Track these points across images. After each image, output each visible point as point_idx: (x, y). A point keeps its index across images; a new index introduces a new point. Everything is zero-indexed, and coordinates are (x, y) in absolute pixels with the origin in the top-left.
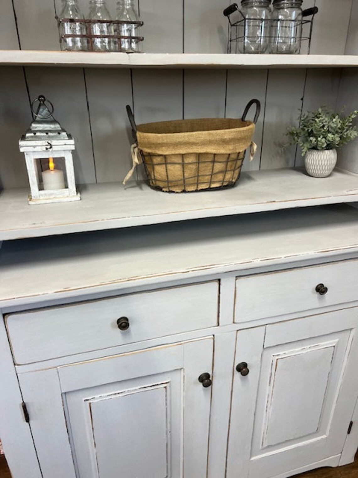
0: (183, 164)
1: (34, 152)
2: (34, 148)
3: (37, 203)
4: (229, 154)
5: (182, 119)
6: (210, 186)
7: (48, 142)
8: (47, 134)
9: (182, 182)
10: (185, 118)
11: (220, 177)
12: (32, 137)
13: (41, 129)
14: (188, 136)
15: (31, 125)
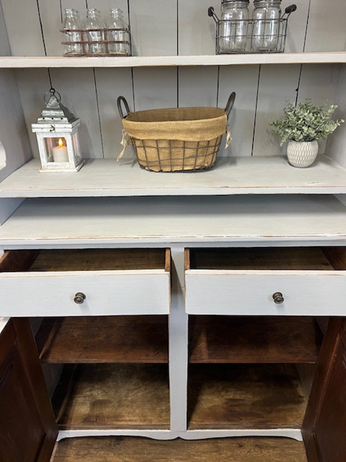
0: (158, 148)
1: (42, 132)
2: (42, 129)
3: (44, 171)
4: (199, 142)
5: (177, 107)
6: (183, 169)
7: (52, 126)
8: (53, 119)
9: (157, 163)
10: (179, 107)
11: (192, 161)
12: (41, 121)
13: (49, 115)
14: (159, 125)
15: (42, 112)
